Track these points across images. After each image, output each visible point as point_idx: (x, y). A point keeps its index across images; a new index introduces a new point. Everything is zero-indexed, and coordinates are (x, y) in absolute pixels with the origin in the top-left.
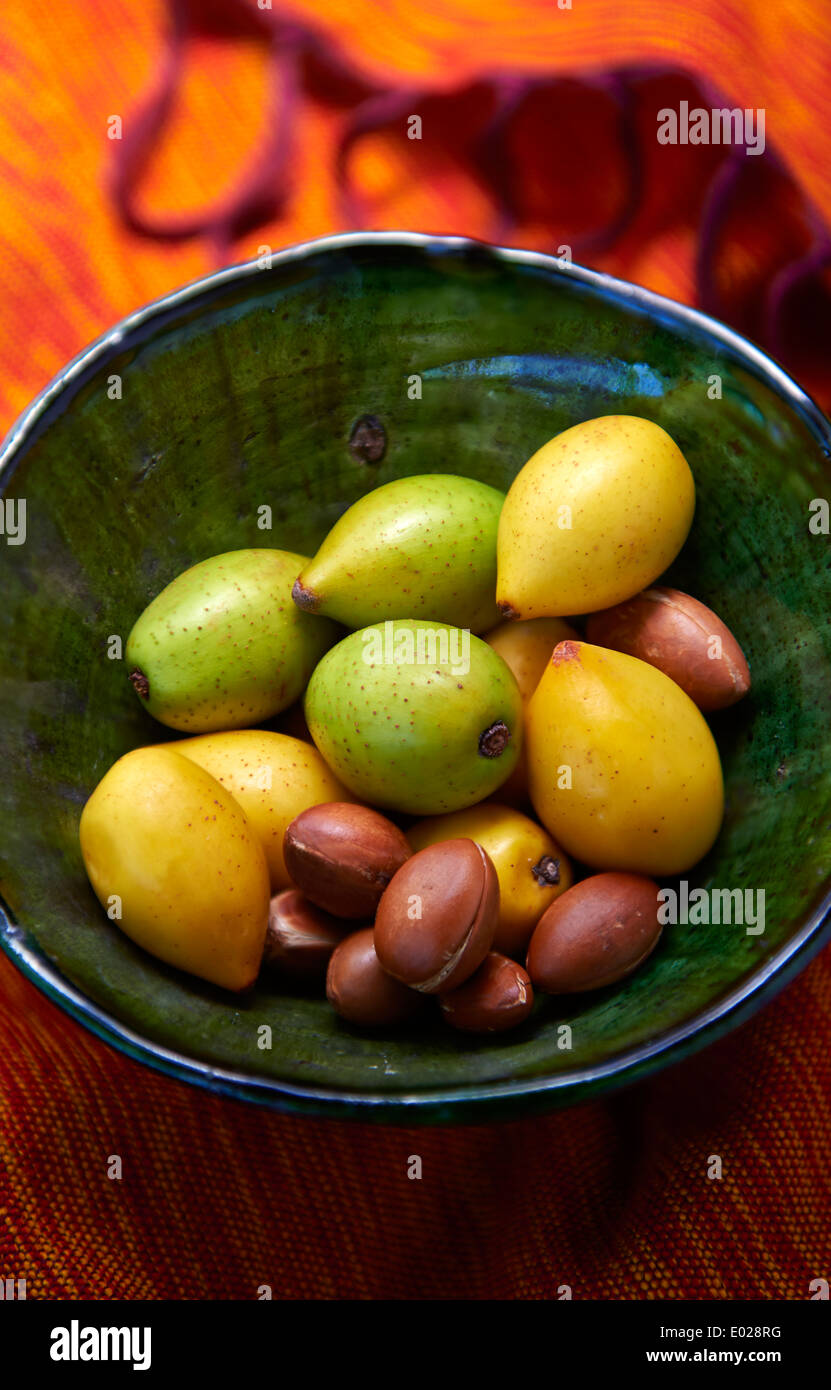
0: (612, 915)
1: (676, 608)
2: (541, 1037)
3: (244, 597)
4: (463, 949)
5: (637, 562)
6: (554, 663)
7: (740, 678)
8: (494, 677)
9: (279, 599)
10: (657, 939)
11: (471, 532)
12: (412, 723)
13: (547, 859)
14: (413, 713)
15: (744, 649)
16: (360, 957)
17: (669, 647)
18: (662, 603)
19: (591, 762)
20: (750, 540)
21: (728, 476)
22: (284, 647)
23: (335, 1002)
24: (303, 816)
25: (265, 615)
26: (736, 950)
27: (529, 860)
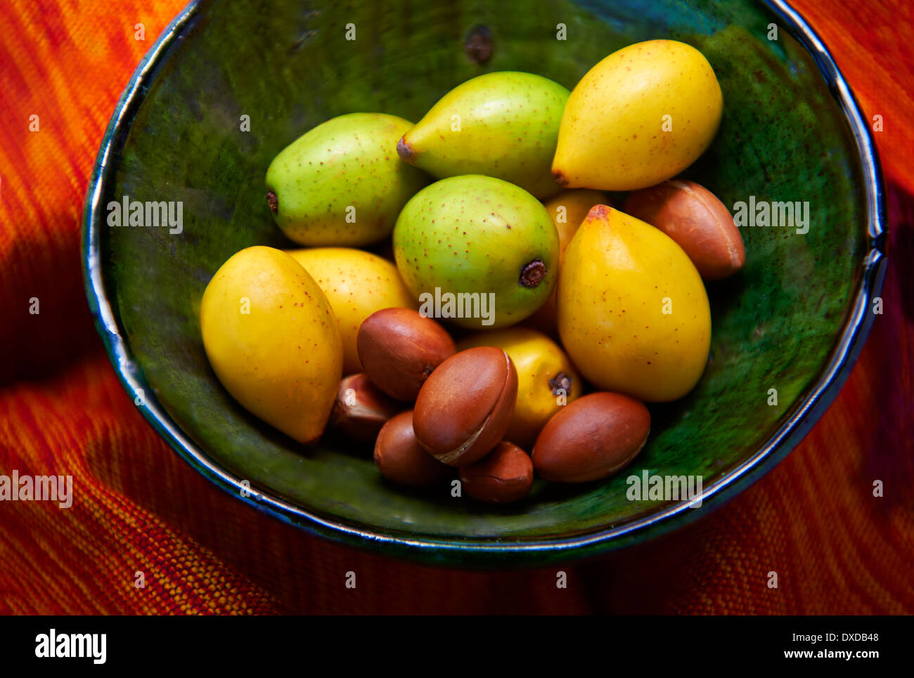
0: (606, 424)
1: (694, 196)
2: (534, 513)
3: (360, 144)
4: (480, 432)
5: (667, 152)
6: (588, 221)
7: (736, 256)
8: (538, 224)
9: (387, 151)
10: (639, 449)
11: (541, 118)
12: (467, 252)
13: (562, 375)
14: (469, 244)
15: (744, 237)
16: (402, 431)
17: (683, 224)
18: (684, 191)
19: (604, 300)
20: (760, 151)
21: (750, 99)
22: (386, 187)
23: (378, 463)
24: (375, 315)
25: (374, 161)
26: (699, 465)
27: (548, 373)
